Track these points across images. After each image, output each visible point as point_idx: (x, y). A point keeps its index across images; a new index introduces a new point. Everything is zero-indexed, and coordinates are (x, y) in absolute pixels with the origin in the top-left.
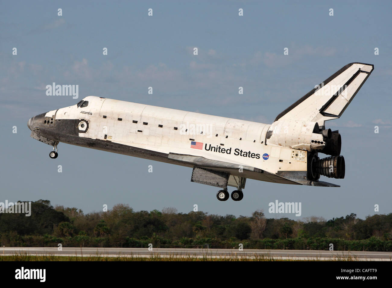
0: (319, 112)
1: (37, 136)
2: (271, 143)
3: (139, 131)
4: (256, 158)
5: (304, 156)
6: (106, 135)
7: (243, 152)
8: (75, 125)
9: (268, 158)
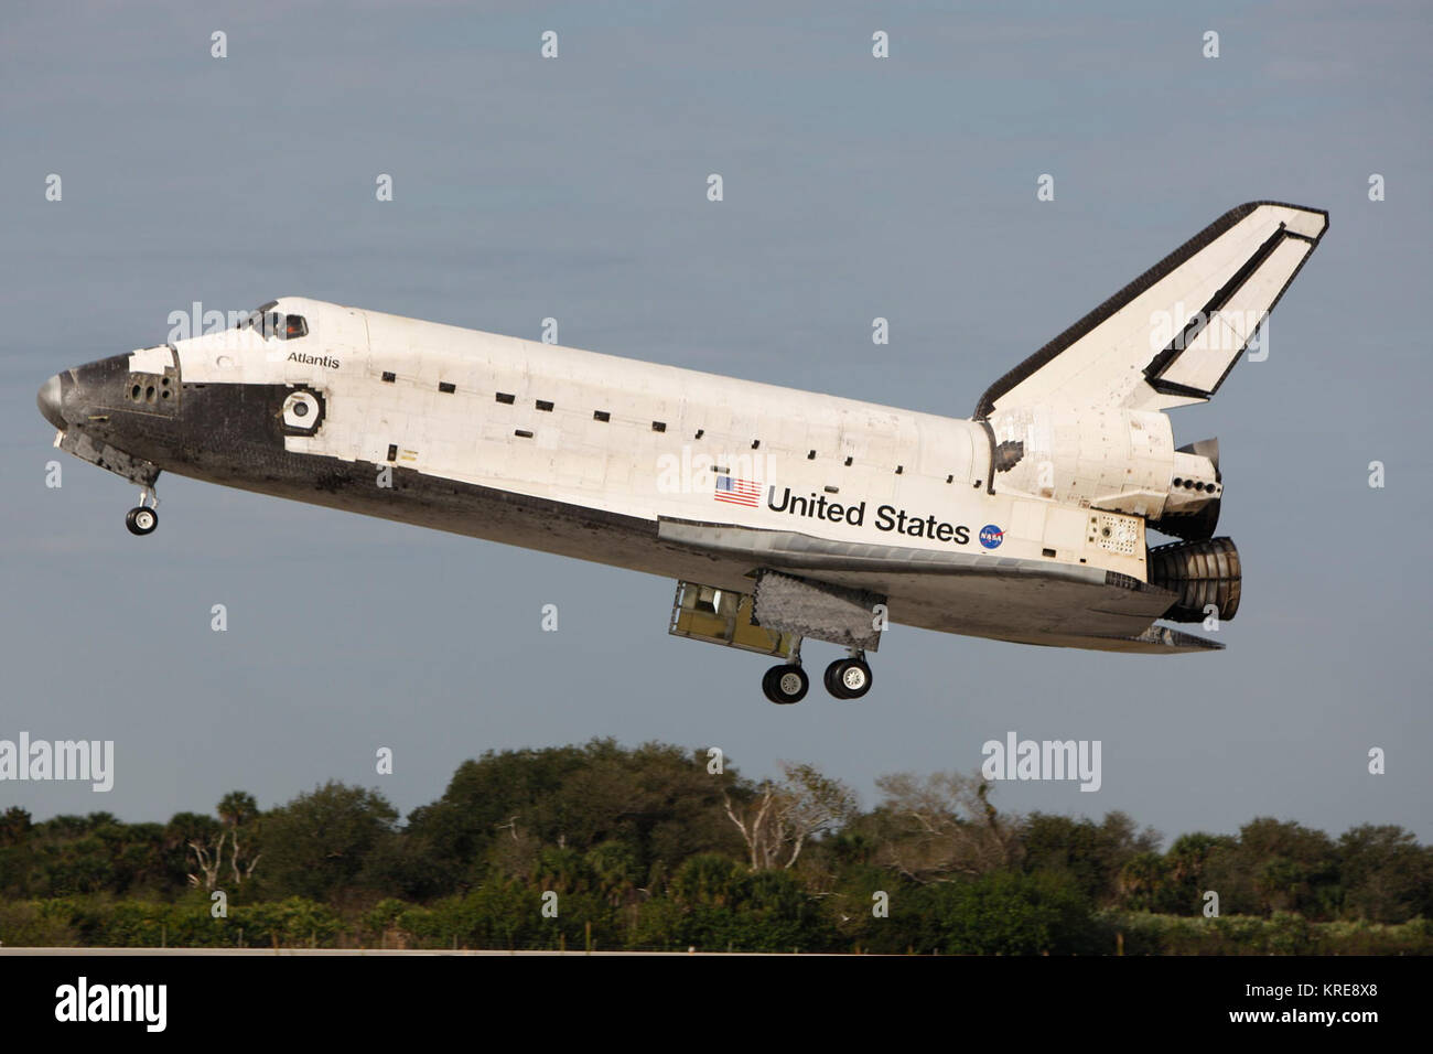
0: (1144, 376)
1: (90, 447)
2: (1014, 487)
3: (518, 433)
4: (956, 540)
5: (1135, 537)
6: (396, 447)
7: (909, 519)
8: (267, 404)
9: (1000, 543)
